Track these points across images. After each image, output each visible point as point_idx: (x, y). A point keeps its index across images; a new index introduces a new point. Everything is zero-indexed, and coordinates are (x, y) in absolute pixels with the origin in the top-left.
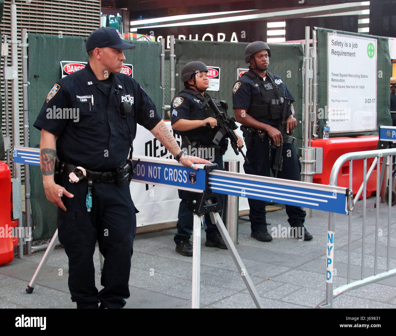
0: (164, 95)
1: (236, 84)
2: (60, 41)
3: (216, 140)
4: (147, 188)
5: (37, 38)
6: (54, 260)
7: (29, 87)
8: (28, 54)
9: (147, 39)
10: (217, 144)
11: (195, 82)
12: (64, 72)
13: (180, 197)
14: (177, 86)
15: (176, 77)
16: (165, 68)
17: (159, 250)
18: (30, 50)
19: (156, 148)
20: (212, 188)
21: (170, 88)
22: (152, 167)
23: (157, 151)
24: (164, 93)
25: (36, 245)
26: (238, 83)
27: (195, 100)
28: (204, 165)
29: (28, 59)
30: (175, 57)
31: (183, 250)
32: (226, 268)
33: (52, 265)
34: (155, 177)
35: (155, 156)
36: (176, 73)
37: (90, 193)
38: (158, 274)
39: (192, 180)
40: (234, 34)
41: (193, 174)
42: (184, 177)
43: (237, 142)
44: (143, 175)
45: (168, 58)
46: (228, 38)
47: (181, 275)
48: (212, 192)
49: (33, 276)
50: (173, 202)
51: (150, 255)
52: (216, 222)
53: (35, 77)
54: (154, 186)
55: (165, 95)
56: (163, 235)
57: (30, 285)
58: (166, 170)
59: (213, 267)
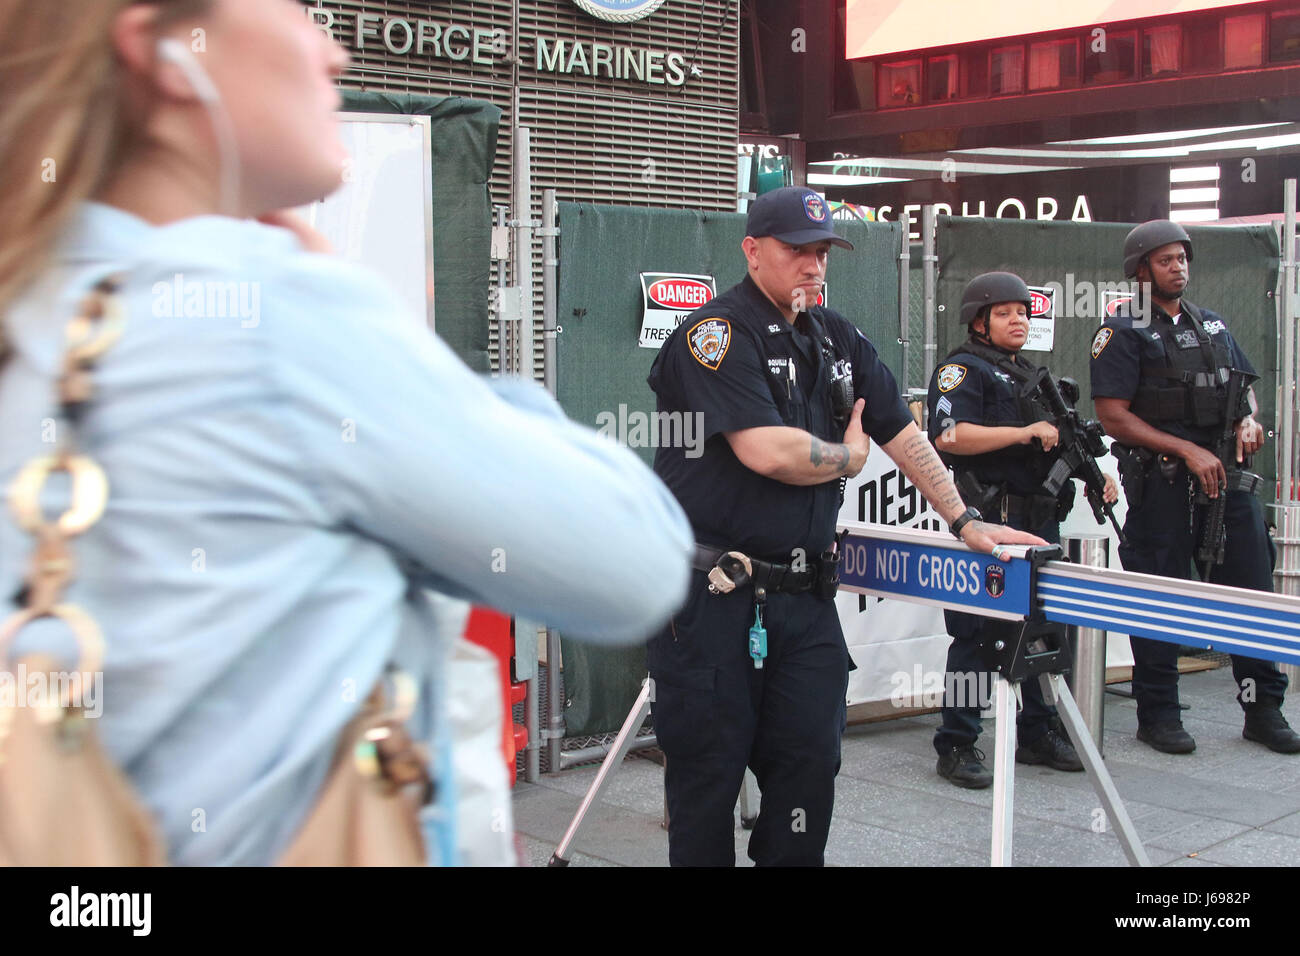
0: (907, 362)
1: (1101, 332)
2: (641, 221)
3: (1054, 482)
4: (862, 607)
5: (581, 213)
6: (618, 789)
7: (560, 339)
8: (557, 256)
9: (854, 215)
10: (1056, 493)
11: (987, 327)
12: (649, 300)
13: (950, 632)
14: (941, 339)
15: (938, 315)
16: (911, 290)
17: (894, 770)
18: (563, 243)
19: (887, 501)
20: (1047, 609)
21: (924, 343)
22: (885, 551)
23: (889, 507)
24: (907, 357)
25: (572, 748)
26: (1105, 329)
27: (997, 374)
28: (1027, 548)
29: (558, 268)
30: (935, 263)
31: (959, 773)
32: (1072, 823)
33: (613, 804)
34: (894, 579)
35: (884, 521)
36: (938, 303)
37: (759, 622)
38: (890, 833)
39: (995, 588)
40: (1081, 201)
41: (994, 572)
42: (971, 580)
43: (1105, 490)
44: (861, 574)
45: (917, 263)
46: (1065, 211)
47: (952, 836)
48: (1048, 619)
49: (566, 830)
50: (929, 641)
51: (868, 781)
52: (1056, 700)
53: (576, 313)
54: (880, 599)
55: (911, 360)
56: (901, 729)
57: (560, 853)
58: (924, 561)
59: (1038, 820)
